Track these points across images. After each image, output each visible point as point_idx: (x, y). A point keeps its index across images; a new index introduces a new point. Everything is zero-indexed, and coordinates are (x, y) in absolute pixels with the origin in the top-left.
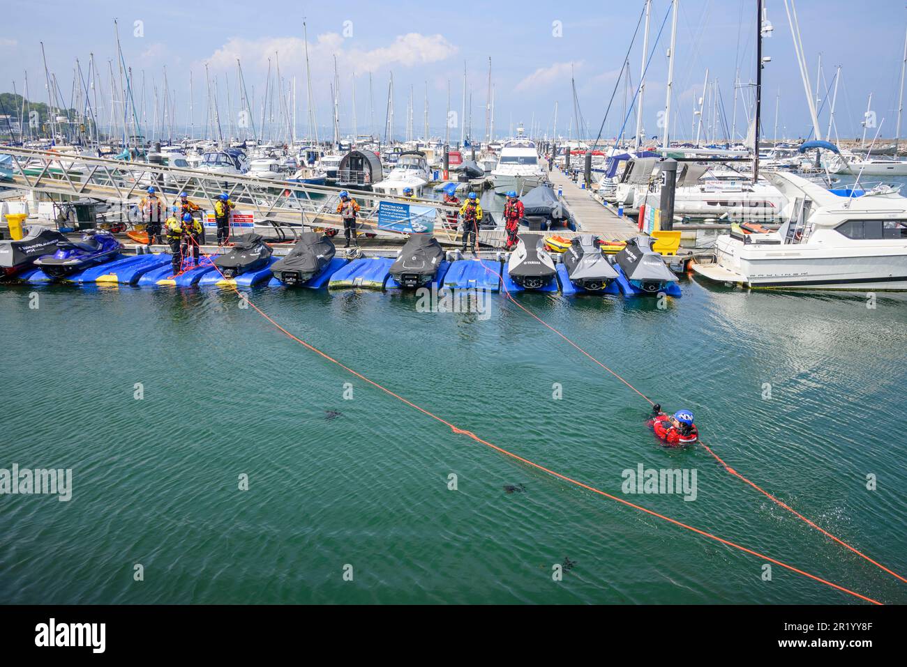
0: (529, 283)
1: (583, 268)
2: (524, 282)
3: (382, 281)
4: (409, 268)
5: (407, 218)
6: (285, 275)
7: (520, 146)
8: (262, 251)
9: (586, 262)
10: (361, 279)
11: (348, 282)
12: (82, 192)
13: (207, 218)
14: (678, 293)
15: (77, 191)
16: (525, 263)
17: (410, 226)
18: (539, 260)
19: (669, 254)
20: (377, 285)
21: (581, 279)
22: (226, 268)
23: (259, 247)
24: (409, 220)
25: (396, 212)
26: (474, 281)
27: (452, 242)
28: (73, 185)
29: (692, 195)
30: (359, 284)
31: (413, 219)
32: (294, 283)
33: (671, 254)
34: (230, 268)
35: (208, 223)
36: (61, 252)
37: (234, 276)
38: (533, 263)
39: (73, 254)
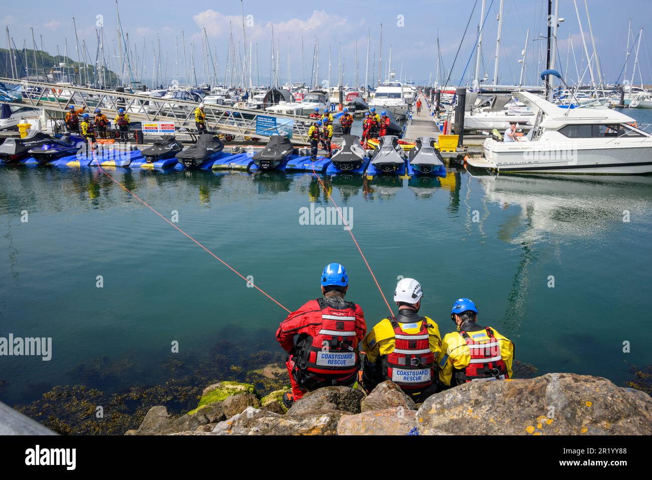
0: (344, 166)
1: (380, 156)
2: (341, 166)
3: (247, 165)
4: (265, 156)
5: (275, 127)
6: (184, 160)
7: (390, 85)
8: (174, 147)
9: (383, 152)
10: (234, 164)
11: (226, 166)
12: (66, 109)
13: (145, 127)
14: (444, 174)
15: (62, 109)
16: (342, 153)
17: (277, 132)
18: (351, 152)
19: (450, 151)
20: (244, 167)
21: (378, 164)
22: (148, 156)
23: (174, 143)
24: (276, 128)
25: (267, 123)
26: (308, 165)
27: (305, 143)
28: (60, 105)
29: (498, 117)
30: (233, 167)
31: (279, 127)
32: (190, 165)
33: (452, 151)
34: (150, 156)
35: (145, 129)
36: (46, 146)
37: (153, 161)
38: (347, 153)
39: (53, 147)
